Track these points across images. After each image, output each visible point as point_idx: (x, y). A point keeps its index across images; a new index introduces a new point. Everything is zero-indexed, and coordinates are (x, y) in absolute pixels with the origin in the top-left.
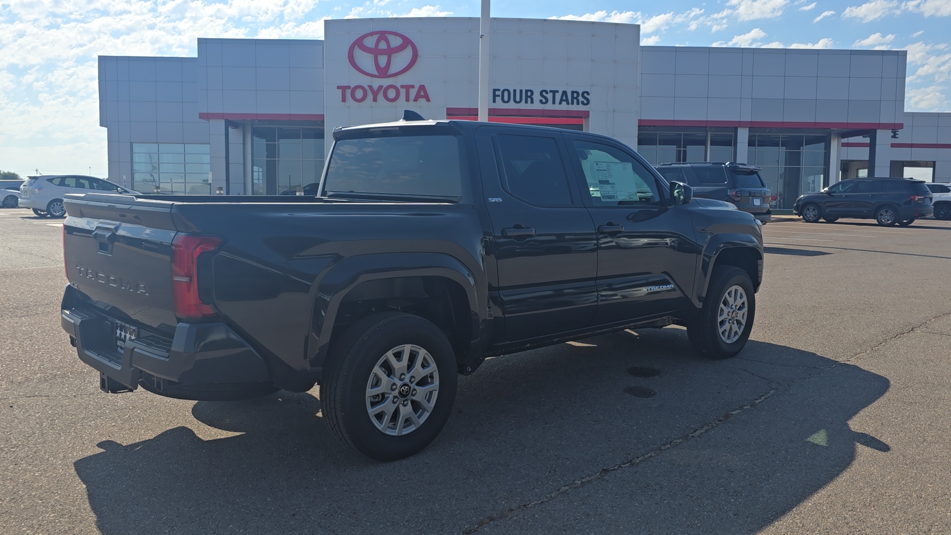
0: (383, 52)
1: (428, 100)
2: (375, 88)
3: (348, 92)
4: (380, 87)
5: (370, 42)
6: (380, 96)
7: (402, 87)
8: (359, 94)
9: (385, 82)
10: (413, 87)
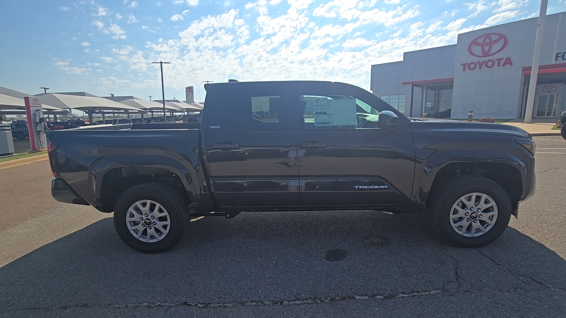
0: (487, 44)
1: (511, 64)
2: (481, 62)
3: (467, 66)
4: (484, 61)
5: (480, 41)
6: (484, 66)
7: (496, 60)
8: (472, 66)
9: (487, 59)
10: (503, 59)
